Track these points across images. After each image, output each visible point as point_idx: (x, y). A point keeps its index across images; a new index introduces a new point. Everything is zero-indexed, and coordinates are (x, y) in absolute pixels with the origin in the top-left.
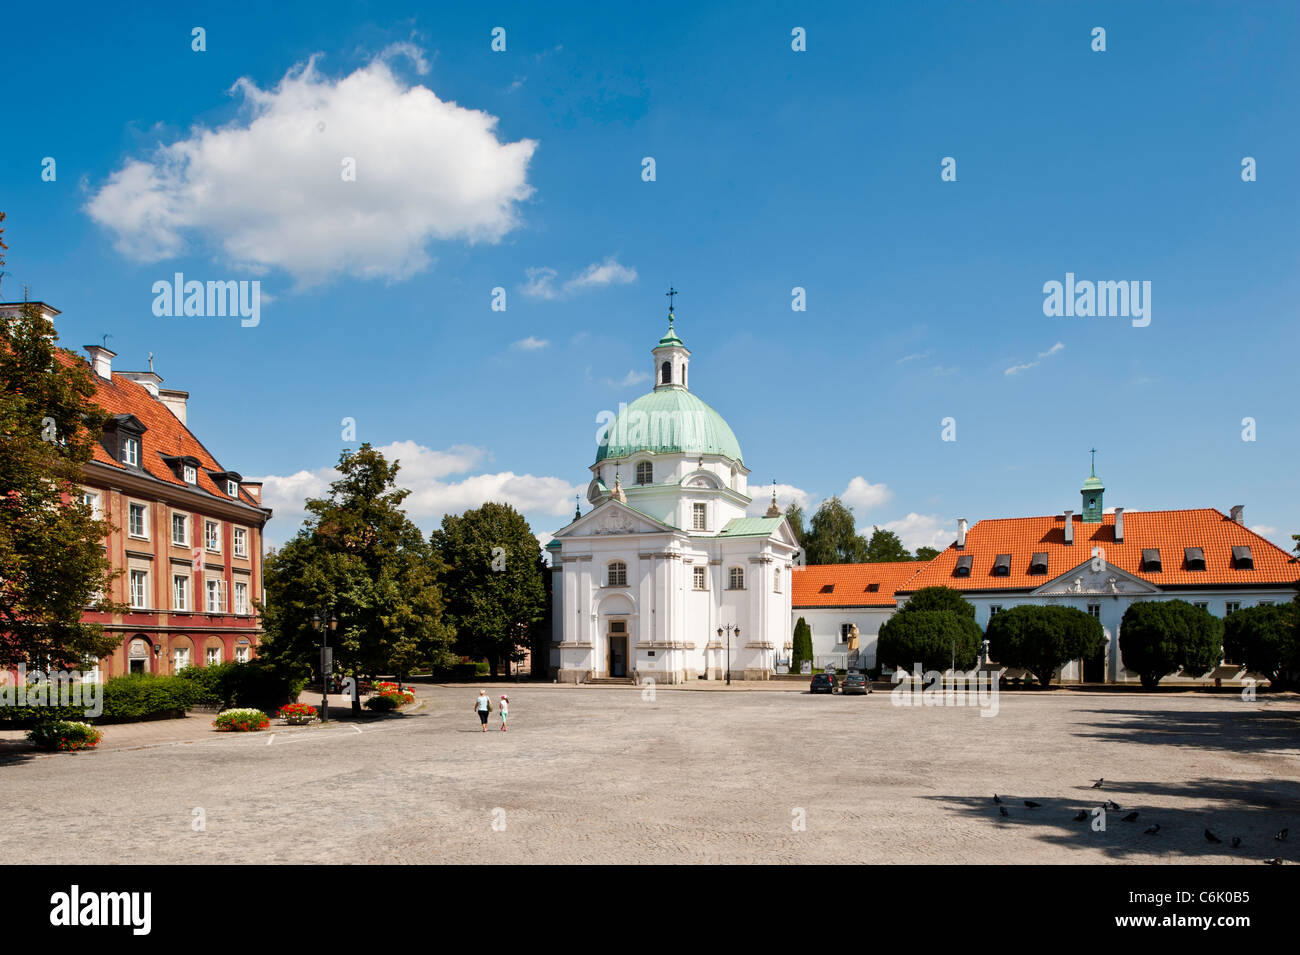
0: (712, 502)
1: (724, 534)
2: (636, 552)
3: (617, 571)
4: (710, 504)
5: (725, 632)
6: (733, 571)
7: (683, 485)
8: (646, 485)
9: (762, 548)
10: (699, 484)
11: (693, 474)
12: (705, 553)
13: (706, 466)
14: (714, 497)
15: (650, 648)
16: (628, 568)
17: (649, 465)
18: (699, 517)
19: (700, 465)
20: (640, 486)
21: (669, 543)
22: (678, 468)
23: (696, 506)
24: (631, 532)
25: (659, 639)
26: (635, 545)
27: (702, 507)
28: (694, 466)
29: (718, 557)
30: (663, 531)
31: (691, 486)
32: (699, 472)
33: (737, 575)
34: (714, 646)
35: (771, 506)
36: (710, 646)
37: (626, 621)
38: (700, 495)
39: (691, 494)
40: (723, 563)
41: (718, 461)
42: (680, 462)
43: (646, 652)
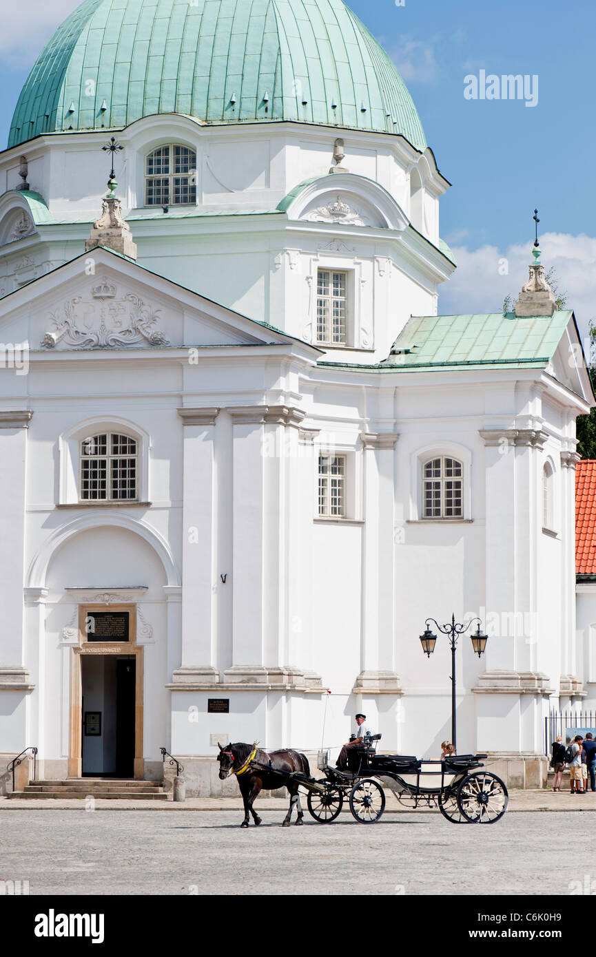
0: (367, 264)
1: (401, 360)
2: (175, 404)
3: (109, 457)
4: (362, 270)
5: (443, 642)
6: (431, 468)
7: (293, 213)
8: (176, 212)
9: (520, 404)
10: (334, 213)
11: (320, 183)
12: (352, 413)
13: (354, 163)
14: (370, 250)
15: (211, 689)
16: (141, 449)
17: (186, 157)
18: (330, 306)
19: (338, 159)
20: (157, 213)
21: (276, 379)
22: (275, 162)
23: (323, 274)
24: (155, 343)
25: (241, 661)
26: (166, 381)
27: (340, 277)
28: (320, 161)
29: (389, 428)
30: (263, 344)
31: (312, 217)
32: (332, 176)
33: (443, 479)
34: (376, 686)
35: (529, 285)
36: (367, 686)
37: (133, 606)
38: (337, 244)
39: (311, 241)
40: (401, 444)
41: (388, 150)
42: (280, 148)
43: (204, 699)
